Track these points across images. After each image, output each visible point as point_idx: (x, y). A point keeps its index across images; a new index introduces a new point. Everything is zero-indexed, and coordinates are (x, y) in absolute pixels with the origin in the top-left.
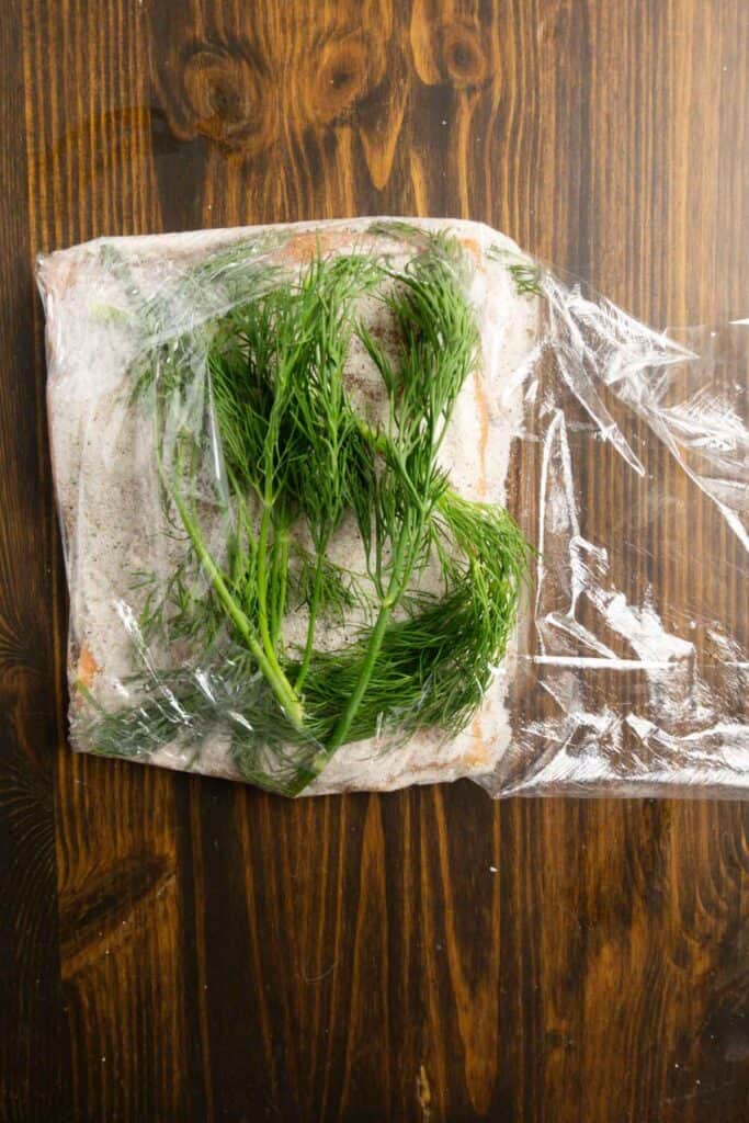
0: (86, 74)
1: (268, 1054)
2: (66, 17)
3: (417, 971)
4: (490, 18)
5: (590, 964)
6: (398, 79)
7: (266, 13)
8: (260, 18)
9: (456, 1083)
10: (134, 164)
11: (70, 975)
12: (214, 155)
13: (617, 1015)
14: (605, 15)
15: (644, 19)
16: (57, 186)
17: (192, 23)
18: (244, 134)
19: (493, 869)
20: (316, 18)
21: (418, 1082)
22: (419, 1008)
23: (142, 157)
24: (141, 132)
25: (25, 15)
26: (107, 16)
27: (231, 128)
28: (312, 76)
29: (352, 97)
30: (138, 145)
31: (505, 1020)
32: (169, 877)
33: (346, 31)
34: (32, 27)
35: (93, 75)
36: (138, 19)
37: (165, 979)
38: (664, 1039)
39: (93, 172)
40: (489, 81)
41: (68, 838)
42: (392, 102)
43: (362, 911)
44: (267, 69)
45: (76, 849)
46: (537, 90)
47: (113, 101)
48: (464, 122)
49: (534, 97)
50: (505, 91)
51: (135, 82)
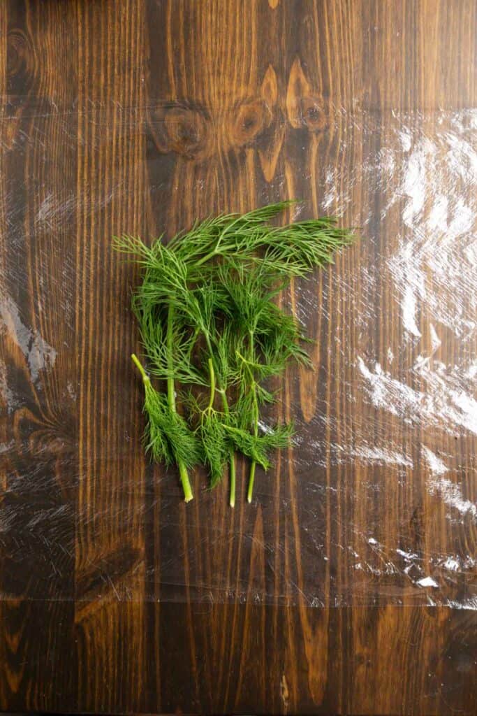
0: (112, 117)
1: (194, 669)
2: (102, 87)
3: (282, 619)
4: (328, 95)
5: (380, 615)
6: (279, 125)
7: (210, 89)
8: (206, 91)
9: (303, 687)
10: (136, 164)
11: (80, 620)
12: (180, 160)
13: (396, 645)
14: (388, 95)
15: (409, 98)
16: (93, 175)
17: (170, 93)
18: (196, 150)
20: (236, 92)
21: (281, 685)
22: (283, 640)
23: (140, 161)
24: (140, 148)
25: (80, 85)
26: (124, 87)
27: (190, 147)
28: (234, 122)
29: (255, 133)
30: (138, 154)
31: (332, 648)
32: (140, 562)
33: (252, 99)
34: (83, 91)
35: (115, 117)
36: (141, 89)
37: (135, 623)
38: (423, 659)
39: (113, 168)
40: (328, 127)
41: (82, 539)
42: (276, 137)
43: (251, 582)
44: (210, 118)
45: (87, 545)
46: (353, 133)
47: (126, 131)
48: (314, 148)
49: (351, 136)
50: (336, 133)
51: (138, 121)
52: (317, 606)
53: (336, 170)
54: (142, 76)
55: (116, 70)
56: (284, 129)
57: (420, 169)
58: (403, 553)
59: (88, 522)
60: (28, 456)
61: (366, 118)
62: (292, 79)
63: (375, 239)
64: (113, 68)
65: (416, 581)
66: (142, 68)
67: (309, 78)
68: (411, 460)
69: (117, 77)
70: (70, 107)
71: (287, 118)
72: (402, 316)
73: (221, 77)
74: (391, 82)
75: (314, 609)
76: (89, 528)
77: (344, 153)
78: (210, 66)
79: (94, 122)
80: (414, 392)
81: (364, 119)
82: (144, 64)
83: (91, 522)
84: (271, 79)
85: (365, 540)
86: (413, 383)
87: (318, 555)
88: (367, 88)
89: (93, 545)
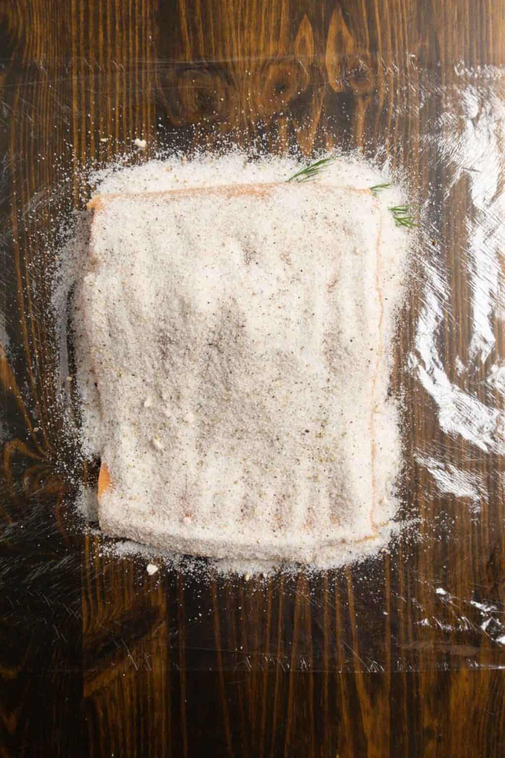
0: (113, 83)
1: (229, 748)
3: (333, 684)
4: (376, 50)
5: (452, 679)
6: (318, 88)
7: (232, 46)
13: (472, 714)
14: (450, 50)
15: (475, 51)
19: (385, 613)
20: (264, 49)
22: (335, 714)
23: (149, 135)
25: (74, 45)
26: (128, 47)
27: (209, 117)
28: (262, 86)
29: (288, 99)
30: (146, 128)
31: (395, 720)
32: (161, 622)
34: (78, 54)
35: (118, 84)
36: (148, 49)
37: (157, 695)
41: (90, 596)
42: (314, 102)
43: (295, 645)
44: (232, 80)
45: (96, 603)
46: (407, 96)
47: (131, 100)
48: (361, 116)
49: (406, 99)
50: (387, 96)
51: (146, 88)
52: (376, 671)
53: (387, 141)
54: (149, 32)
55: (117, 27)
56: (324, 93)
57: (490, 137)
58: (478, 605)
59: (96, 576)
60: (23, 498)
61: (423, 77)
62: (332, 30)
63: (437, 224)
64: (113, 24)
65: (495, 639)
66: (149, 23)
67: (353, 31)
68: (486, 493)
69: (118, 34)
70: (62, 72)
71: (327, 80)
72: (473, 317)
73: (246, 32)
74: (452, 33)
75: (372, 674)
76: (98, 583)
77: (397, 121)
78: (232, 18)
79: (92, 91)
80: (488, 409)
81: (420, 78)
82: (151, 18)
83: (101, 576)
84: (307, 32)
85: (432, 590)
86: (487, 397)
87: (376, 609)
88: (424, 40)
89: (104, 604)
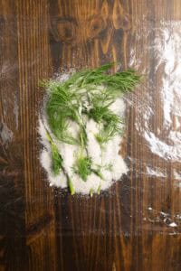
0: (33, 24)
2: (28, 10)
4: (131, 13)
5: (153, 238)
7: (77, 11)
9: (122, 266)
10: (45, 47)
11: (29, 244)
13: (160, 250)
14: (159, 14)
15: (168, 15)
17: (59, 13)
20: (90, 12)
21: (113, 267)
22: (113, 249)
23: (47, 45)
26: (38, 10)
27: (69, 39)
28: (89, 27)
29: (98, 32)
30: (46, 42)
31: (133, 251)
32: (53, 220)
33: (97, 16)
34: (19, 12)
36: (46, 12)
37: (52, 244)
38: (171, 254)
39: (35, 48)
40: (131, 29)
41: (28, 211)
42: (108, 34)
43: (100, 227)
44: (78, 25)
46: (143, 31)
47: (40, 31)
48: (125, 39)
50: (135, 31)
51: (45, 26)
53: (135, 48)
54: (46, 5)
55: (34, 3)
56: (112, 30)
58: (163, 213)
59: (30, 204)
62: (115, 6)
63: (152, 80)
64: (32, 1)
65: (169, 225)
66: (46, 1)
67: (123, 6)
68: (167, 175)
70: (13, 20)
71: (113, 25)
72: (164, 114)
73: (83, 5)
75: (126, 237)
77: (139, 41)
79: (25, 28)
80: (169, 146)
81: (148, 24)
85: (147, 208)
86: (168, 142)
87: (128, 215)
88: (149, 10)
89: (33, 213)
